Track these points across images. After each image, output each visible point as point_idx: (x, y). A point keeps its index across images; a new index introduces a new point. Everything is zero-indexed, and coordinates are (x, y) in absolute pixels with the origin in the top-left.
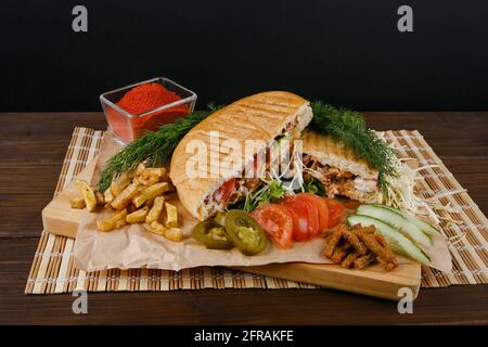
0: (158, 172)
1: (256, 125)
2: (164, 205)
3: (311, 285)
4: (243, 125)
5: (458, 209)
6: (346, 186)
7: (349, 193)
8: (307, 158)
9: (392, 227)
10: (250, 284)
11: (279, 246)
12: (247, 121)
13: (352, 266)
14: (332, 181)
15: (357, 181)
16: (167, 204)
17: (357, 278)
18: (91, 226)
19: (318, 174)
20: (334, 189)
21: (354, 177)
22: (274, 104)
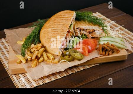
0: (40, 45)
1: (63, 23)
2: (46, 55)
3: (98, 64)
4: (58, 24)
5: (122, 32)
6: (93, 34)
7: (95, 36)
8: (79, 29)
9: (112, 41)
10: (82, 69)
11: (86, 56)
12: (59, 22)
13: (109, 55)
14: (89, 33)
15: (96, 31)
16: (47, 54)
17: (111, 57)
18: (29, 67)
19: (85, 32)
20: (90, 36)
21: (94, 30)
22: (65, 15)
